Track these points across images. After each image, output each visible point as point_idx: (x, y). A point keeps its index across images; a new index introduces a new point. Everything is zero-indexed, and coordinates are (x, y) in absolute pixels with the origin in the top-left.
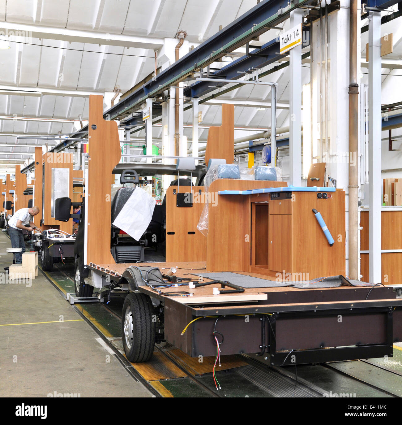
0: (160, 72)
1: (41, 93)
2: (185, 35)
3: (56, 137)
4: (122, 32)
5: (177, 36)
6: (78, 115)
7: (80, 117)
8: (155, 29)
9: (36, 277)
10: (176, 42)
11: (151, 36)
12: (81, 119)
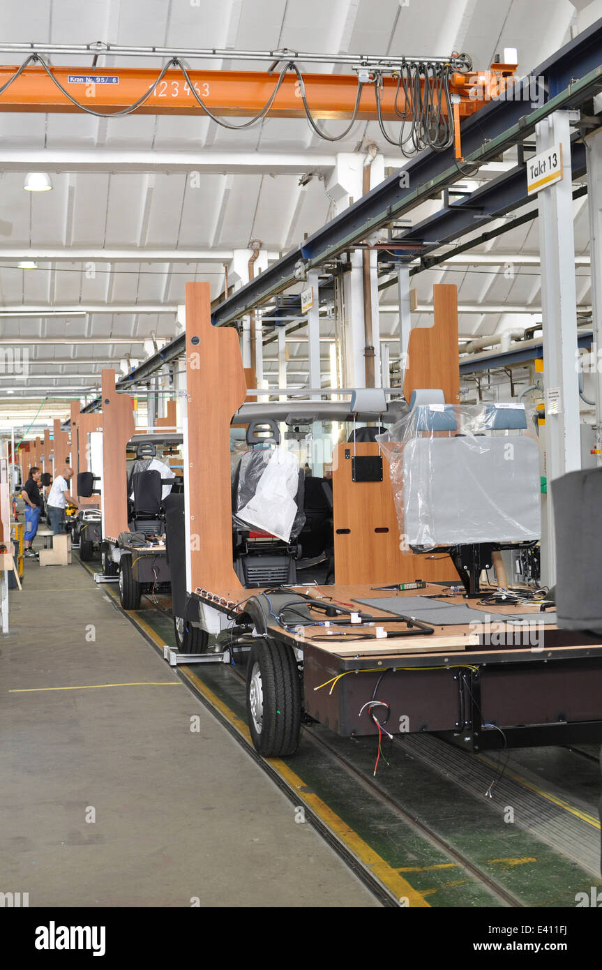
0: (233, 292)
1: (85, 313)
2: (261, 244)
3: (92, 390)
4: (177, 247)
5: (250, 246)
6: (149, 333)
7: (154, 335)
8: (218, 241)
9: (69, 564)
10: (248, 254)
11: (214, 249)
12: (154, 338)
